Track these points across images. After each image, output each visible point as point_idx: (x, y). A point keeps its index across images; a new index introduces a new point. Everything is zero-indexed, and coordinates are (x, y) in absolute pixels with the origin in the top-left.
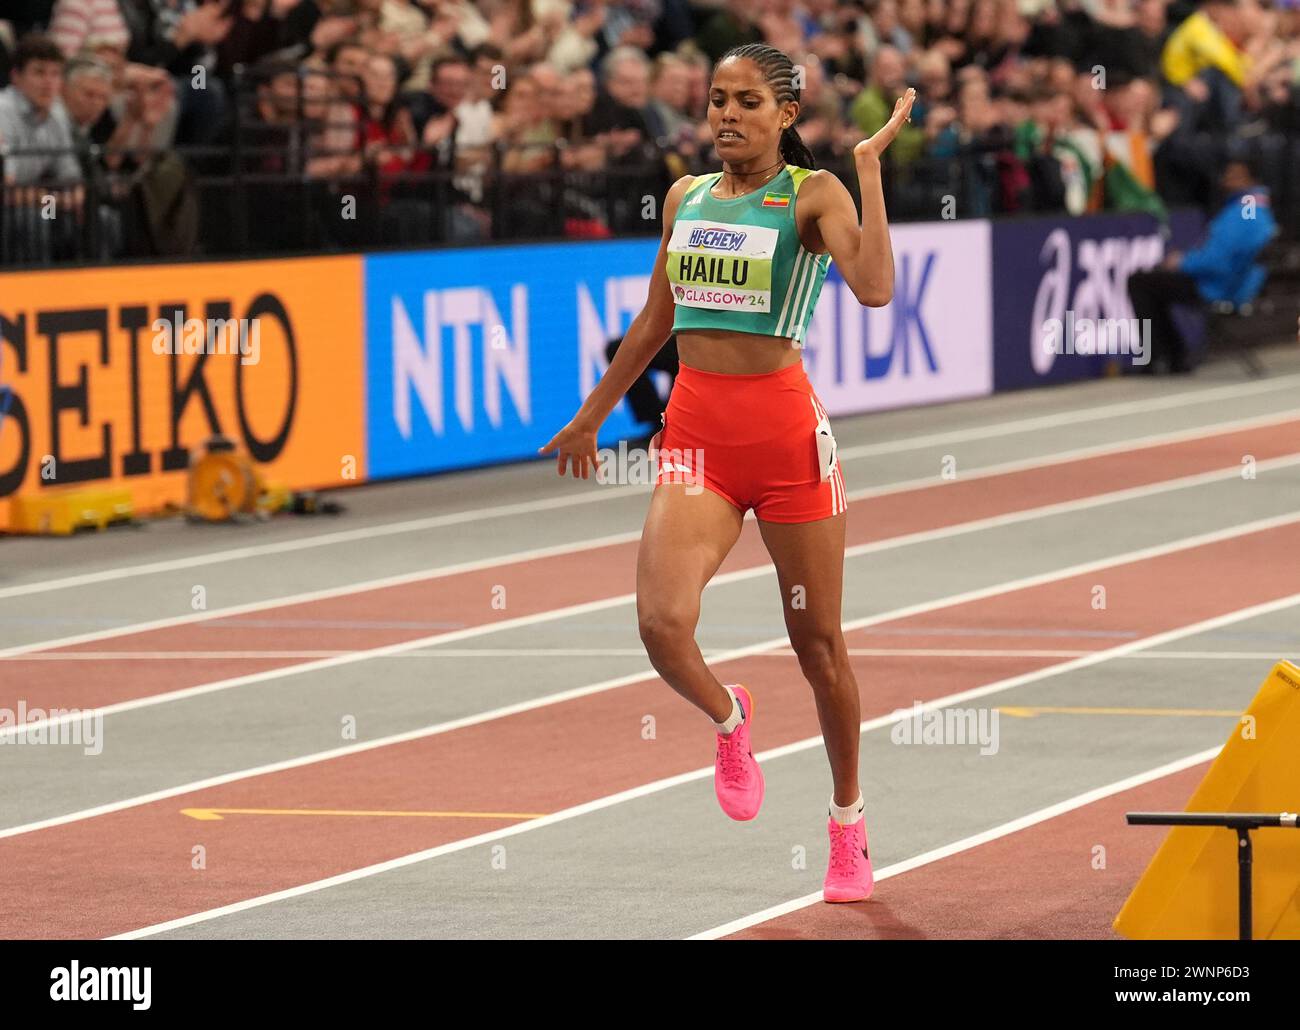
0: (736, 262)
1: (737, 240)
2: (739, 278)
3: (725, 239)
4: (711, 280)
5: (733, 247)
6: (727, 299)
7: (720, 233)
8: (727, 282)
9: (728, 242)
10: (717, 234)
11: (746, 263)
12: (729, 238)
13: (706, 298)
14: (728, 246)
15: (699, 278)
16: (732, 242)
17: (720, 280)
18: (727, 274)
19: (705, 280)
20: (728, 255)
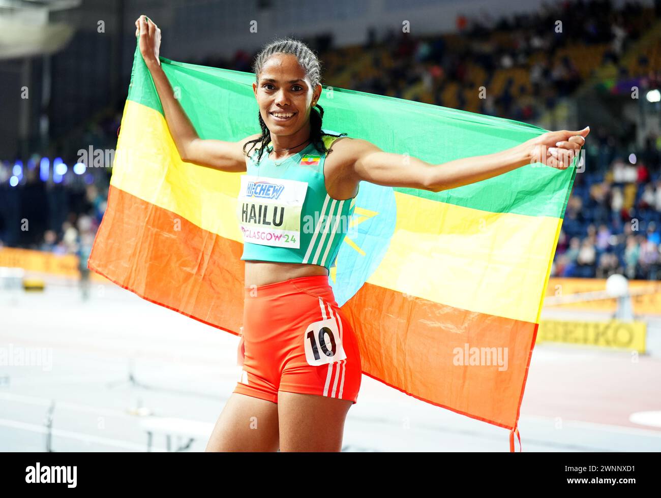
0: (276, 209)
1: (277, 190)
2: (278, 221)
3: (269, 190)
4: (259, 222)
5: (274, 196)
6: (269, 237)
7: (265, 185)
8: (269, 223)
9: (271, 192)
10: (263, 185)
11: (283, 209)
12: (272, 189)
13: (257, 236)
14: (270, 196)
15: (252, 221)
16: (273, 193)
17: (264, 222)
18: (269, 218)
19: (255, 222)
20: (271, 204)
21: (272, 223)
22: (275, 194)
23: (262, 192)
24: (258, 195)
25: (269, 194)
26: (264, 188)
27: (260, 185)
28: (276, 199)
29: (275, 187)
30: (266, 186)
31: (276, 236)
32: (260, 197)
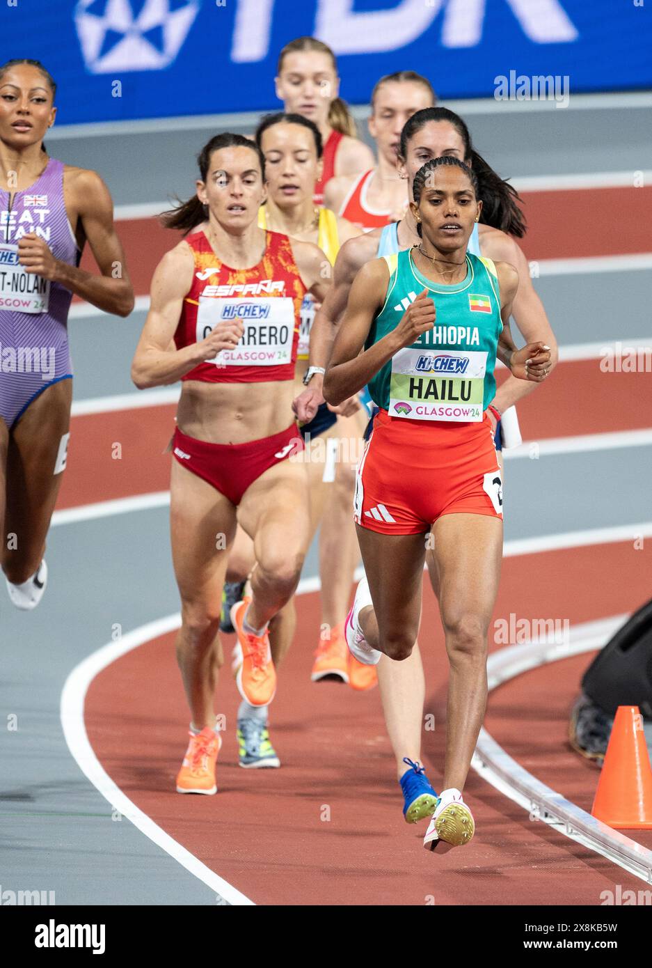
21: (460, 398)
22: (460, 367)
23: (444, 366)
24: (438, 370)
25: (453, 368)
26: (445, 361)
27: (440, 359)
28: (463, 373)
29: (458, 360)
30: (448, 360)
31: (464, 410)
32: (442, 371)
